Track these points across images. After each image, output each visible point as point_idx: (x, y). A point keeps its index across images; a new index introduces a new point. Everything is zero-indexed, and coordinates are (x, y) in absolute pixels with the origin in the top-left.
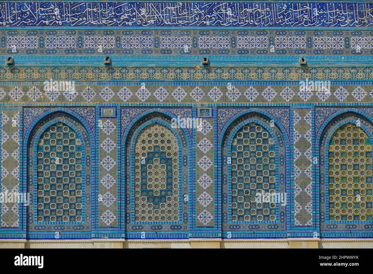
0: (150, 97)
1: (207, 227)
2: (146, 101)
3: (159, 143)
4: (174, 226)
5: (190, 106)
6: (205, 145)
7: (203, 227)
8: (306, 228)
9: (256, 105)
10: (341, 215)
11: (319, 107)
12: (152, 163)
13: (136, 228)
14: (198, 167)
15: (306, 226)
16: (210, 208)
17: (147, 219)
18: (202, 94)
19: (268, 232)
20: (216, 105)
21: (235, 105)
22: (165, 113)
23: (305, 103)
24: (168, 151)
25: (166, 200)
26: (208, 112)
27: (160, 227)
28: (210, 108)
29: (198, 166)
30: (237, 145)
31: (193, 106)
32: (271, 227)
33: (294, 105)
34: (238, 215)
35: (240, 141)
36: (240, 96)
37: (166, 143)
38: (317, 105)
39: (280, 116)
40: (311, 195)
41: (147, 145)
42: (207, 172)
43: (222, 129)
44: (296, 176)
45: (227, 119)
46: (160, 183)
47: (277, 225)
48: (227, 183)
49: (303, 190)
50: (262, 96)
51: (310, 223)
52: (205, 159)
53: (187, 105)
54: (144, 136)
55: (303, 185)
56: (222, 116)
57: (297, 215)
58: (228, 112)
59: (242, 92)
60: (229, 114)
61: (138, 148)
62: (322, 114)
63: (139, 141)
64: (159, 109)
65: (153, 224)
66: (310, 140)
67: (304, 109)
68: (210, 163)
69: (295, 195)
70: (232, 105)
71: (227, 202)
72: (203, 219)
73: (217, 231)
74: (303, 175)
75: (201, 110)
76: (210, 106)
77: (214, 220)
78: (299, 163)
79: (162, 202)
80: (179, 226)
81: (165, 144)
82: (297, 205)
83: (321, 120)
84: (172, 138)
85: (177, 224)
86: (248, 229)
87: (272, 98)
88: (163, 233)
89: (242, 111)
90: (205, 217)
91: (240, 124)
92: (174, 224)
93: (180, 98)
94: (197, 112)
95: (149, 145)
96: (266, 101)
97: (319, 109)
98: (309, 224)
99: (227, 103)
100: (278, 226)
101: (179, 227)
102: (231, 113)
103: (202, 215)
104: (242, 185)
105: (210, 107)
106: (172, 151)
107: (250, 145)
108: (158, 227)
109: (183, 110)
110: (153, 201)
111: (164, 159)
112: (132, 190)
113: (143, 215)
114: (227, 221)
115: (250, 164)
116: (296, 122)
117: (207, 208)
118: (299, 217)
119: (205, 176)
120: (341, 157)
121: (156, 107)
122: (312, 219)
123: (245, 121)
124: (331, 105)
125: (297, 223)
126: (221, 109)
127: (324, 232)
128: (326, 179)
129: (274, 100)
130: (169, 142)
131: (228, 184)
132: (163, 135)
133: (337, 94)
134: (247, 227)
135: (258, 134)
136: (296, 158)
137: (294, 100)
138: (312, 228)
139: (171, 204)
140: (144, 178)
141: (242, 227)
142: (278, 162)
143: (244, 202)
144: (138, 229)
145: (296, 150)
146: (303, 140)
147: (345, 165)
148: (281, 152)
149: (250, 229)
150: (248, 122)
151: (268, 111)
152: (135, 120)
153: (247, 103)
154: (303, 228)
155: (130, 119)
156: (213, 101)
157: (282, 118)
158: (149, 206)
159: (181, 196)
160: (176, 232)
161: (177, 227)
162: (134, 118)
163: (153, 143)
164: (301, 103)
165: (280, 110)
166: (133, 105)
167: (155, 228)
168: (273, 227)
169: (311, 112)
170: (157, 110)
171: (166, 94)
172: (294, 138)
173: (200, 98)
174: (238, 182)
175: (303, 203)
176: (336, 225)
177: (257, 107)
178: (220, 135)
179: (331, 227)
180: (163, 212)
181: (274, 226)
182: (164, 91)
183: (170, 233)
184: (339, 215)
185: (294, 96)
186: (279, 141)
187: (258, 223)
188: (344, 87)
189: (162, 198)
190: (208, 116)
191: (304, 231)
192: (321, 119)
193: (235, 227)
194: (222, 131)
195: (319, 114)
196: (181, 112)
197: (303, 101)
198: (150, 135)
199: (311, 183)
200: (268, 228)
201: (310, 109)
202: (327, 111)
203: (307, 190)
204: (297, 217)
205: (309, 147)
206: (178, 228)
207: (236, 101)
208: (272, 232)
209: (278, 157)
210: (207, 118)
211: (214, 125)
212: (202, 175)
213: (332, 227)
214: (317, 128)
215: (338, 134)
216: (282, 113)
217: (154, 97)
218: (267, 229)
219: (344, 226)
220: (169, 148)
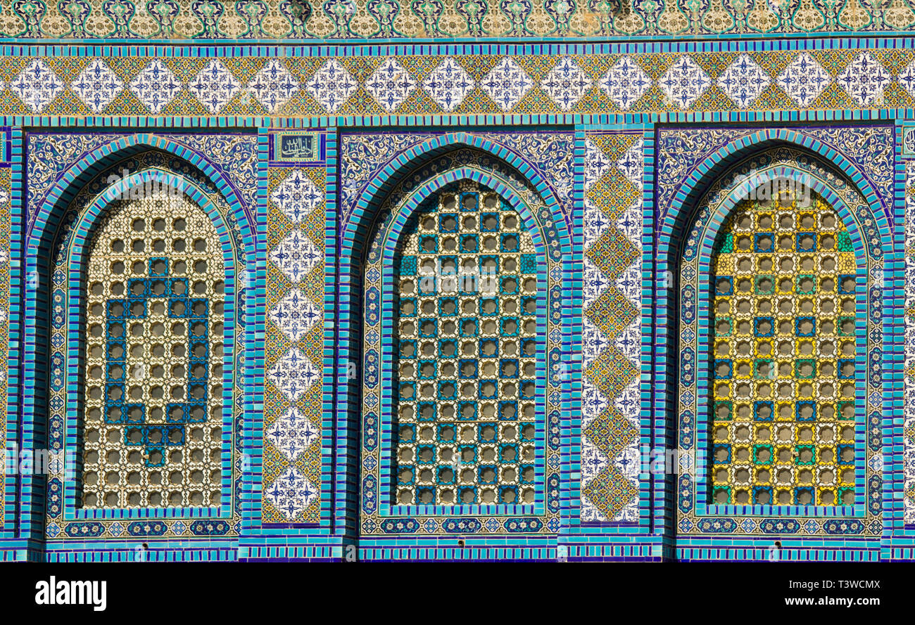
0: (121, 95)
1: (298, 526)
2: (107, 110)
3: (168, 248)
4: (204, 523)
5: (249, 125)
6: (296, 256)
7: (284, 526)
8: (619, 530)
9: (463, 123)
10: (754, 487)
11: (669, 126)
12: (144, 316)
13: (80, 532)
14: (272, 330)
15: (619, 522)
16: (307, 463)
17: (123, 502)
18: (289, 86)
19: (506, 542)
20: (332, 123)
21: (394, 123)
22: (170, 150)
23: (622, 114)
24: (196, 277)
25: (185, 438)
26: (309, 146)
27: (158, 528)
28: (316, 134)
29: (273, 324)
30: (418, 255)
31: (258, 125)
32: (518, 527)
33: (587, 120)
34: (418, 487)
35: (427, 244)
36: (413, 93)
37: (189, 248)
38: (664, 120)
39: (544, 157)
40: (636, 420)
41: (128, 257)
42: (303, 345)
43: (355, 203)
44: (589, 355)
45: (371, 169)
46: (167, 382)
47: (535, 520)
48: (377, 380)
49: (611, 402)
50: (484, 93)
51: (631, 513)
52: (295, 300)
53: (240, 124)
54: (118, 226)
55: (611, 387)
56: (355, 160)
57: (591, 486)
58: (377, 144)
59: (418, 77)
60: (377, 153)
61: (97, 268)
62: (680, 151)
63: (103, 242)
64: (151, 135)
65: (135, 516)
66: (636, 237)
67: (621, 132)
68: (311, 315)
69: (585, 420)
70: (386, 123)
71: (376, 443)
72: (285, 500)
73: (328, 540)
74: (612, 354)
75: (285, 139)
76: (315, 125)
77: (321, 503)
78: (598, 313)
79: (173, 445)
80: (222, 522)
81: (189, 254)
82: (590, 452)
83: (674, 170)
84: (210, 234)
85: (214, 515)
86: (442, 532)
87: (517, 100)
88: (167, 545)
89: (420, 142)
90: (291, 493)
91: (423, 186)
92: (205, 516)
93: (219, 99)
94: (271, 145)
95: (136, 256)
96: (496, 108)
97: (671, 132)
98: (628, 518)
99: (367, 117)
100: (538, 522)
101: (220, 527)
102: (384, 150)
103: (283, 485)
104: (432, 385)
105: (315, 129)
106: (210, 277)
107: (459, 254)
108: (152, 527)
109: (229, 140)
110: (145, 441)
111: (183, 303)
112: (71, 405)
113: (108, 488)
114: (375, 506)
115: (459, 317)
116: (592, 178)
117: (300, 463)
118: (596, 491)
119: (294, 359)
120: (756, 293)
121: (139, 130)
122: (637, 500)
123: (438, 176)
124: (708, 119)
125: (589, 512)
126: (354, 137)
127: (691, 542)
128: (700, 365)
129: (522, 107)
130: (199, 244)
131: (383, 383)
132: (179, 223)
133: (728, 82)
134: (439, 526)
135: (485, 217)
136: (591, 296)
137: (587, 103)
138: (638, 530)
139: (202, 451)
140: (116, 366)
141: (423, 526)
142: (544, 312)
143: (436, 444)
144: (87, 534)
145: (591, 270)
146: (613, 238)
147: (770, 320)
148: (555, 276)
149: (450, 531)
150: (451, 180)
151: (506, 143)
152: (72, 174)
153: (435, 116)
154: (608, 530)
155: (58, 169)
156: (322, 109)
157: (551, 164)
158: (133, 456)
159: (230, 424)
160: (211, 544)
161: (215, 526)
162: (69, 166)
163: (148, 249)
164: (609, 113)
165: (545, 139)
166: (64, 124)
167: (142, 531)
168: (523, 525)
169: (641, 143)
170: (145, 139)
171: (172, 86)
172: (585, 230)
173: (284, 101)
174: (419, 378)
175: (611, 447)
176: (729, 520)
177: (468, 128)
178: (347, 221)
179: (712, 527)
180: (175, 476)
181: (528, 523)
182: (165, 78)
183: (189, 545)
184: (745, 486)
185: (589, 92)
186: (550, 240)
187: (475, 513)
188: (753, 58)
189: (174, 431)
190: (308, 160)
191: (610, 539)
192: (676, 167)
193: (400, 526)
194: (356, 209)
195: (672, 151)
196: (223, 145)
197: (616, 106)
198: (138, 224)
199: (638, 380)
200: (508, 528)
201: (639, 132)
202: (699, 140)
203: (625, 403)
204: (588, 491)
205: (631, 260)
206: (216, 531)
207: (400, 110)
208: (518, 542)
209: (544, 294)
210: (303, 165)
211: (326, 188)
212: (286, 352)
213: (717, 525)
214: (662, 198)
215: (749, 217)
216: (550, 149)
217: (133, 95)
218: (505, 532)
219: (757, 526)
220: (200, 265)
